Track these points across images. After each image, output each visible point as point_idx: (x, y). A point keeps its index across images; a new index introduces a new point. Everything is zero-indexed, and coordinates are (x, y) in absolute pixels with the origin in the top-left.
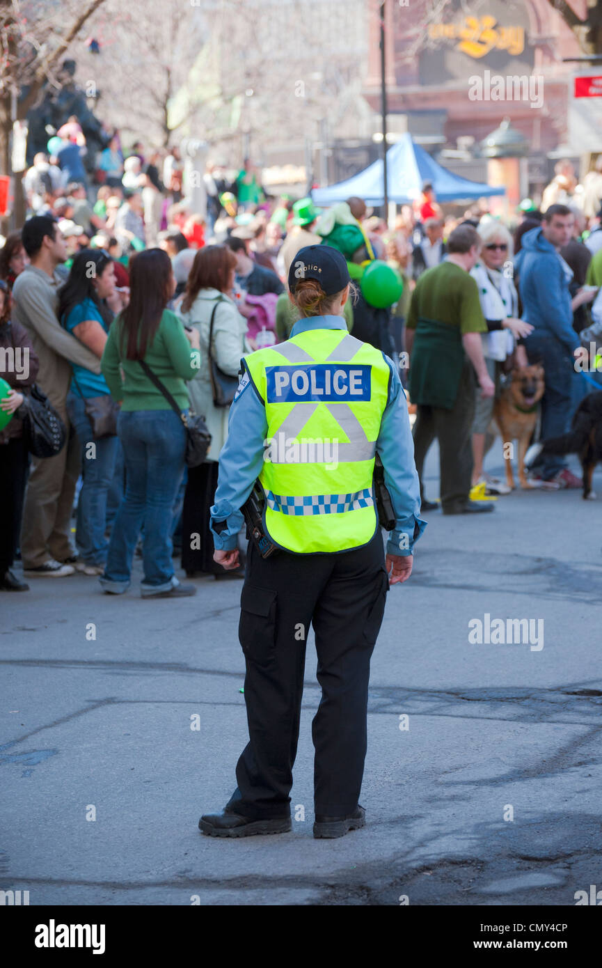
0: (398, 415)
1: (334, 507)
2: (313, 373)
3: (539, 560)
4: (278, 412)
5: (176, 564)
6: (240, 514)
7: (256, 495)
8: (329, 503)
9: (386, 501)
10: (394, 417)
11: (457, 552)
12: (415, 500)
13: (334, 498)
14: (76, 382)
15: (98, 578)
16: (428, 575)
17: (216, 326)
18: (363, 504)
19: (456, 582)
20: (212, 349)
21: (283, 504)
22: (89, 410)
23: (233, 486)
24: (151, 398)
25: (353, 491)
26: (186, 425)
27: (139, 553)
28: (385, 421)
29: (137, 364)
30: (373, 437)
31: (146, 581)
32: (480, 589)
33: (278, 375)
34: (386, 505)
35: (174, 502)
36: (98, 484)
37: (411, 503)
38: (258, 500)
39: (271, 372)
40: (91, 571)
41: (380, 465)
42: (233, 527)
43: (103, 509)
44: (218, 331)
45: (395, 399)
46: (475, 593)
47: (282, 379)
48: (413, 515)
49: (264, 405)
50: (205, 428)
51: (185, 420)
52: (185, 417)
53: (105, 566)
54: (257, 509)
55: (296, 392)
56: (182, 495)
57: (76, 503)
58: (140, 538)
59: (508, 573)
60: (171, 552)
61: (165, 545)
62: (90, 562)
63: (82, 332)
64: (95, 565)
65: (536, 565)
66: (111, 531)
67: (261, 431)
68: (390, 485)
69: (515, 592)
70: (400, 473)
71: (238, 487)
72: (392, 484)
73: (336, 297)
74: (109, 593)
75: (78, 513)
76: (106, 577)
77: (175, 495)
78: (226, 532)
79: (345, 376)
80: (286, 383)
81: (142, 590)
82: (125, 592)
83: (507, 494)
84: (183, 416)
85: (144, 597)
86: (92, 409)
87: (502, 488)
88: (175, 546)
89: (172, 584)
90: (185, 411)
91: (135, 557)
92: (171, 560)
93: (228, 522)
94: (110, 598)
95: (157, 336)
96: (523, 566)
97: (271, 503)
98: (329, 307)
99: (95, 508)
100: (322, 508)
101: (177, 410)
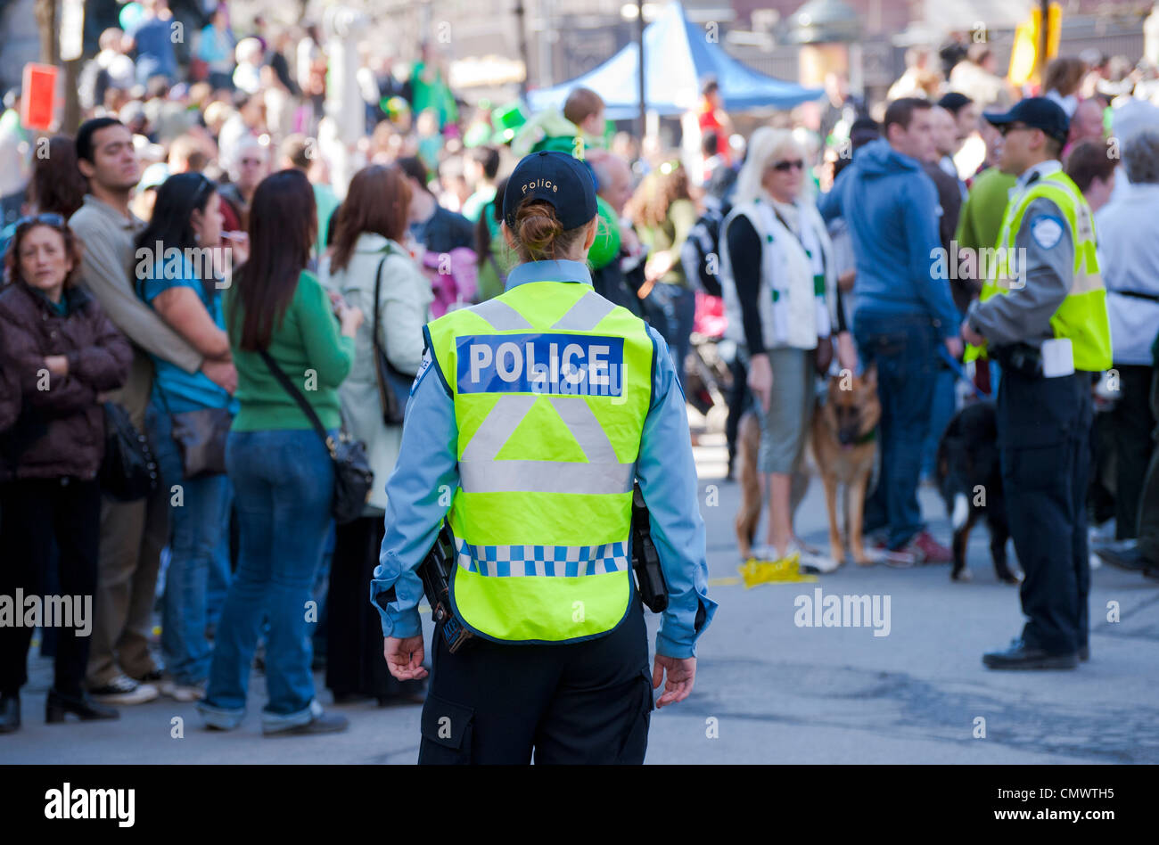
0: (670, 422)
1: (560, 566)
2: (530, 347)
3: (883, 675)
4: (475, 408)
5: (318, 682)
6: (415, 577)
7: (442, 549)
8: (552, 560)
9: (651, 563)
10: (662, 426)
11: (756, 663)
12: (697, 563)
13: (560, 553)
14: (160, 389)
15: (197, 704)
16: (711, 698)
17: (384, 295)
18: (611, 567)
19: (755, 710)
20: (379, 331)
21: (480, 559)
22: (177, 433)
23: (403, 530)
24: (280, 411)
25: (594, 544)
26: (333, 455)
27: (261, 666)
28: (648, 432)
29: (258, 358)
30: (629, 458)
31: (271, 708)
32: (791, 720)
33: (475, 350)
34: (653, 571)
35: (314, 579)
36: (194, 552)
37: (691, 568)
38: (445, 557)
39: (465, 346)
40: (183, 694)
41: (643, 506)
42: (405, 598)
43: (202, 595)
44: (387, 302)
45: (664, 397)
46: (784, 726)
47: (481, 356)
48: (694, 588)
49: (452, 398)
50: (365, 462)
51: (333, 447)
52: (333, 442)
53: (206, 684)
54: (442, 572)
55: (501, 377)
56: (326, 571)
57: (160, 587)
58: (261, 641)
59: (836, 696)
60: (309, 659)
61: (299, 648)
62: (182, 678)
63: (166, 306)
64: (188, 684)
65: (879, 683)
66: (214, 630)
67: (446, 440)
68: (658, 537)
69: (847, 726)
70: (674, 519)
71: (411, 533)
72: (662, 536)
73: (578, 233)
74: (212, 728)
75: (165, 605)
76: (209, 701)
77: (316, 569)
78: (394, 605)
79: (581, 354)
80: (486, 363)
81: (265, 723)
82: (237, 726)
83: (831, 573)
84: (329, 440)
85: (267, 734)
86: (183, 431)
87: (824, 564)
88: (316, 652)
89: (311, 713)
90: (332, 431)
91: (253, 672)
92: (310, 674)
93: (397, 590)
94: (213, 736)
95: (289, 314)
96: (859, 684)
97: (464, 560)
98: (567, 249)
99: (188, 593)
100: (540, 566)
101: (321, 432)
